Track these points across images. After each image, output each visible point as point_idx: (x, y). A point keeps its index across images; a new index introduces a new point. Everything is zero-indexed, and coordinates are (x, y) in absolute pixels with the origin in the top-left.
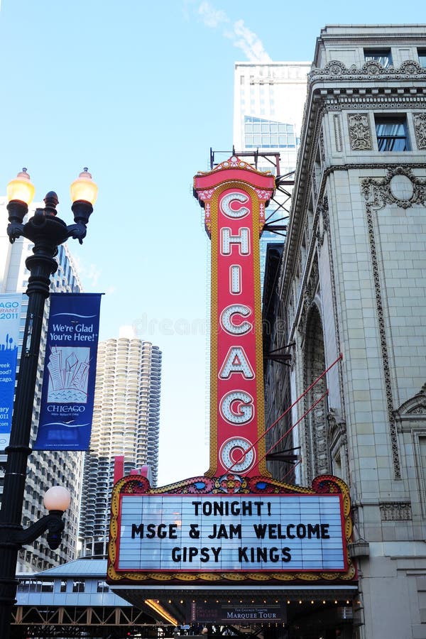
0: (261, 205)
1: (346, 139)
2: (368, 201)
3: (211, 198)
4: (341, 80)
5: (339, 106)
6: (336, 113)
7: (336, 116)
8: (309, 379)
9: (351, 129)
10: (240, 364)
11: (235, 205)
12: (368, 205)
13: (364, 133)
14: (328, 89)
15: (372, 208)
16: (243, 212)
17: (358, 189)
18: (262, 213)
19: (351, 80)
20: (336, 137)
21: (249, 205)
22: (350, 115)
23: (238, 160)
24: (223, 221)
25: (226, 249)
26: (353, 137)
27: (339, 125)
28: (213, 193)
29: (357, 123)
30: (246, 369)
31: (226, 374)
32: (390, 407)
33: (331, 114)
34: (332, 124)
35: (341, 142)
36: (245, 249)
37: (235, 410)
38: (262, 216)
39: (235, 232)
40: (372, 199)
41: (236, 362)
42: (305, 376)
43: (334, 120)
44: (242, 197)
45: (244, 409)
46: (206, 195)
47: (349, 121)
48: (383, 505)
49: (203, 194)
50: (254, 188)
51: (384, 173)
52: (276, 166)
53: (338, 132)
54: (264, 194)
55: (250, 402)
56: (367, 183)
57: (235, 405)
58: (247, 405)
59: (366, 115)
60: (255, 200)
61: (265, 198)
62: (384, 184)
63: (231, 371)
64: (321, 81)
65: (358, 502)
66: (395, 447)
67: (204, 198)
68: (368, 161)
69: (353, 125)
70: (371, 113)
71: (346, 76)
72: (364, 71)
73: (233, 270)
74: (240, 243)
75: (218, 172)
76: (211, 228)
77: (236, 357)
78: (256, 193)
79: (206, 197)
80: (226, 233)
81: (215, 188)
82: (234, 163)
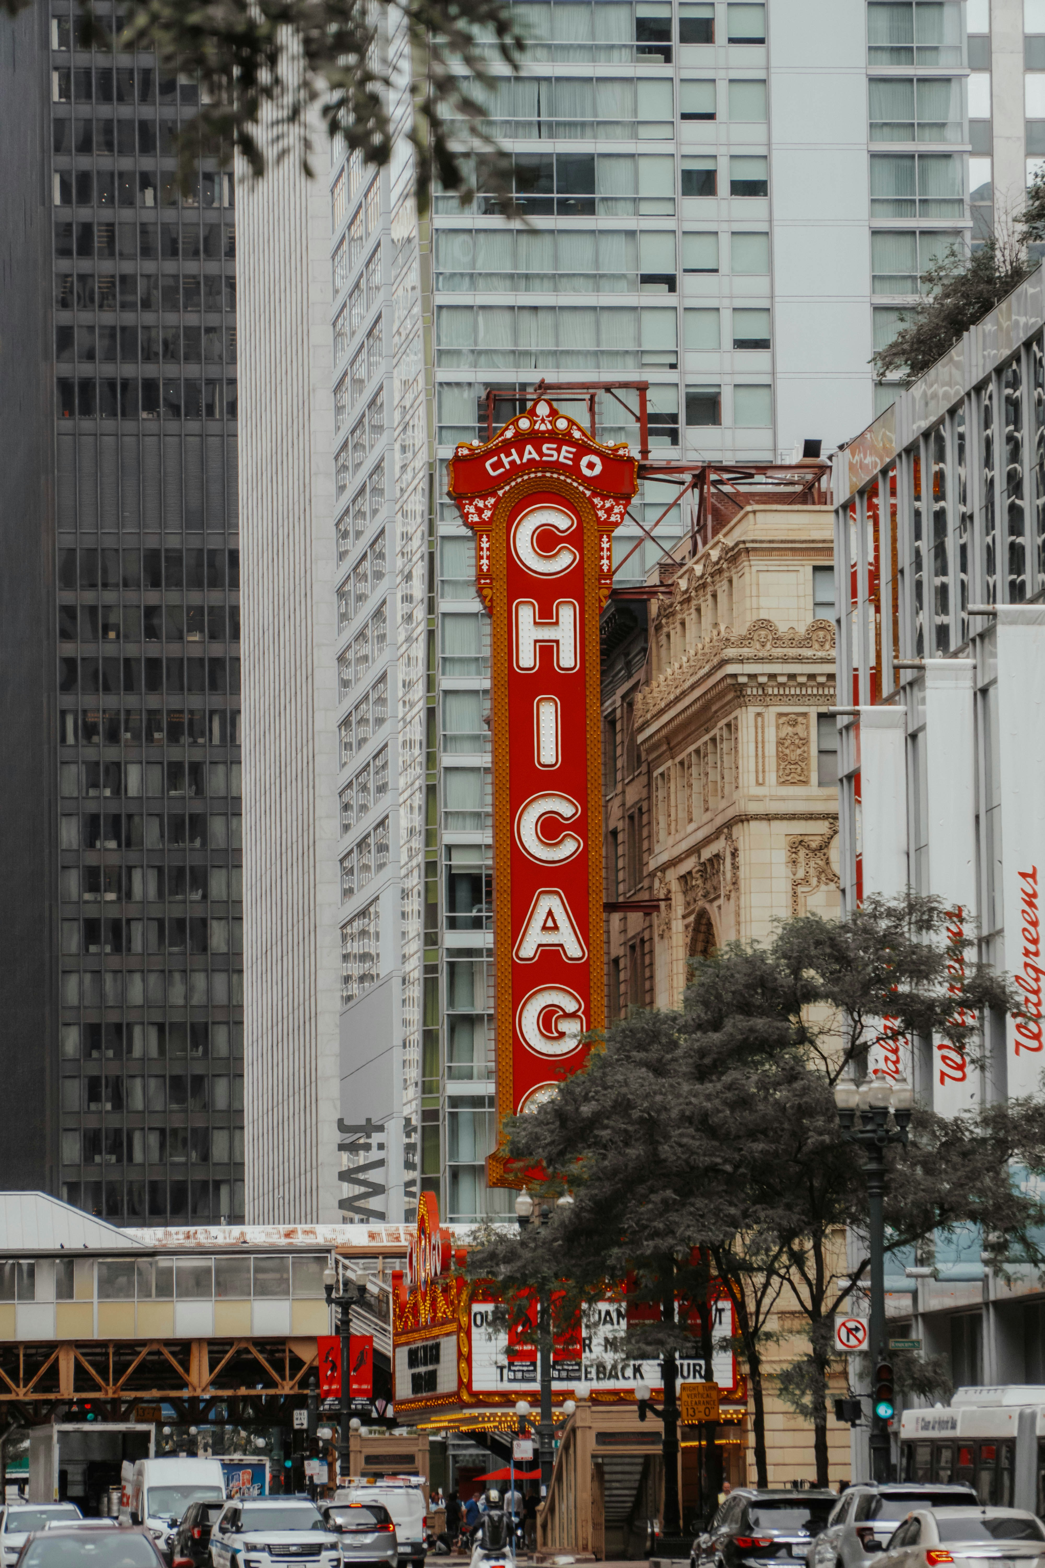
1: (771, 762)
2: (795, 878)
3: (491, 518)
4: (770, 660)
5: (764, 698)
6: (759, 709)
7: (759, 714)
9: (780, 742)
10: (556, 928)
12: (796, 884)
13: (799, 751)
14: (749, 676)
15: (800, 889)
17: (781, 856)
19: (785, 660)
20: (757, 755)
21: (576, 539)
22: (780, 715)
23: (554, 413)
25: (527, 658)
26: (781, 757)
27: (763, 733)
28: (495, 506)
29: (790, 730)
31: (528, 950)
33: (752, 710)
34: (752, 730)
35: (764, 765)
36: (567, 658)
37: (547, 1027)
38: (605, 568)
40: (801, 874)
43: (757, 723)
44: (561, 521)
45: (564, 1026)
46: (480, 511)
47: (778, 727)
49: (472, 510)
50: (588, 493)
51: (822, 827)
53: (760, 745)
56: (797, 844)
58: (573, 1015)
59: (805, 715)
60: (591, 529)
61: (613, 519)
62: (821, 848)
63: (540, 946)
64: (741, 661)
67: (476, 519)
68: (801, 807)
69: (783, 735)
70: (813, 711)
71: (778, 652)
72: (806, 641)
73: (542, 709)
74: (557, 642)
75: (506, 447)
76: (491, 600)
77: (550, 913)
78: (594, 506)
79: (480, 516)
80: (526, 614)
81: (500, 493)
82: (543, 421)
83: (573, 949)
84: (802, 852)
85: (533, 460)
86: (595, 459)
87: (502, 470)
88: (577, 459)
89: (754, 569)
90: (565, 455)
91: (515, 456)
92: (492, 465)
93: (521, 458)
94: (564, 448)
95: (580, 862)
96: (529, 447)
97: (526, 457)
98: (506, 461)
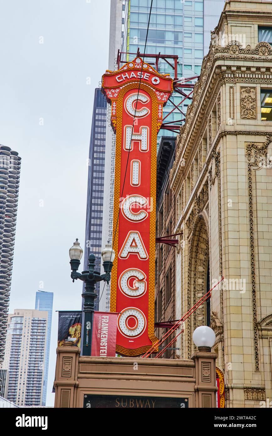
0: (160, 106)
1: (238, 109)
2: (250, 162)
3: (117, 97)
4: (237, 59)
5: (235, 80)
6: (231, 85)
7: (231, 87)
8: (193, 266)
9: (242, 100)
10: (136, 246)
11: (138, 105)
12: (250, 165)
13: (251, 104)
14: (227, 66)
15: (252, 168)
16: (144, 112)
17: (243, 152)
18: (160, 114)
19: (245, 59)
20: (230, 106)
21: (149, 105)
22: (242, 88)
23: (142, 62)
24: (127, 119)
25: (128, 145)
26: (243, 107)
27: (233, 96)
28: (119, 92)
29: (247, 95)
30: (141, 251)
31: (124, 254)
32: (255, 319)
33: (228, 85)
34: (228, 94)
35: (233, 111)
36: (144, 146)
37: (131, 285)
38: (160, 116)
39: (136, 130)
40: (253, 160)
41: (134, 244)
42: (190, 264)
43: (230, 91)
44: (144, 98)
45: (138, 285)
46: (113, 94)
47: (241, 93)
48: (247, 389)
49: (110, 93)
50: (154, 90)
51: (263, 139)
52: (174, 68)
53: (232, 101)
54: (163, 96)
55: (144, 279)
56: (250, 147)
57: (131, 281)
58: (141, 281)
59: (254, 88)
60: (155, 102)
61: (163, 100)
62: (263, 148)
63: (129, 252)
64: (223, 59)
65: (229, 386)
66: (256, 348)
67: (111, 96)
68: (253, 129)
69: (244, 97)
70: (258, 87)
71: (242, 56)
72: (256, 51)
73: (134, 164)
74: (141, 140)
75: (124, 72)
76: (116, 125)
77: (134, 240)
78: (156, 95)
79: (113, 96)
80: (128, 131)
81: (121, 88)
82: (138, 64)
83: (143, 254)
84: (253, 151)
85: (134, 77)
86: (157, 78)
87: (122, 80)
88: (150, 78)
89: (229, 25)
90: (146, 76)
91: (127, 75)
92: (118, 78)
93: (129, 76)
94: (146, 74)
95: (147, 221)
96: (132, 73)
97: (131, 76)
98: (123, 77)
